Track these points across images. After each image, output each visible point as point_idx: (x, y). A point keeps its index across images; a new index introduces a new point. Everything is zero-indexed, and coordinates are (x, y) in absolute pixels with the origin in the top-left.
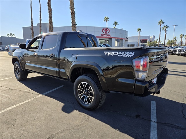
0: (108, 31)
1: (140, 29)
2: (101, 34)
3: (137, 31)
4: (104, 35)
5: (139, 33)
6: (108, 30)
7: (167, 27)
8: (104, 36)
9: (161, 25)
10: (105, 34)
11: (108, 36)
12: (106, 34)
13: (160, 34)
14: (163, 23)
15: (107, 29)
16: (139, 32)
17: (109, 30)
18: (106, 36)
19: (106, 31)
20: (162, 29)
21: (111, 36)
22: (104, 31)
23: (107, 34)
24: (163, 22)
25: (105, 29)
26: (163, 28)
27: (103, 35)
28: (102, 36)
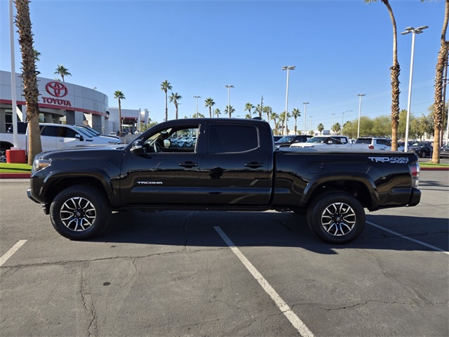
0: (62, 92)
1: (121, 94)
2: (44, 98)
3: (115, 96)
4: (52, 100)
5: (120, 103)
6: (62, 89)
7: (178, 97)
8: (53, 103)
9: (166, 91)
10: (55, 98)
11: (63, 105)
12: (59, 98)
13: (167, 109)
14: (170, 88)
15: (61, 87)
16: (119, 101)
17: (66, 89)
18: (57, 104)
19: (57, 91)
20: (169, 99)
21: (71, 104)
22: (51, 90)
23: (62, 99)
24: (170, 85)
25: (53, 85)
26: (172, 98)
27: (50, 101)
28: (47, 103)
